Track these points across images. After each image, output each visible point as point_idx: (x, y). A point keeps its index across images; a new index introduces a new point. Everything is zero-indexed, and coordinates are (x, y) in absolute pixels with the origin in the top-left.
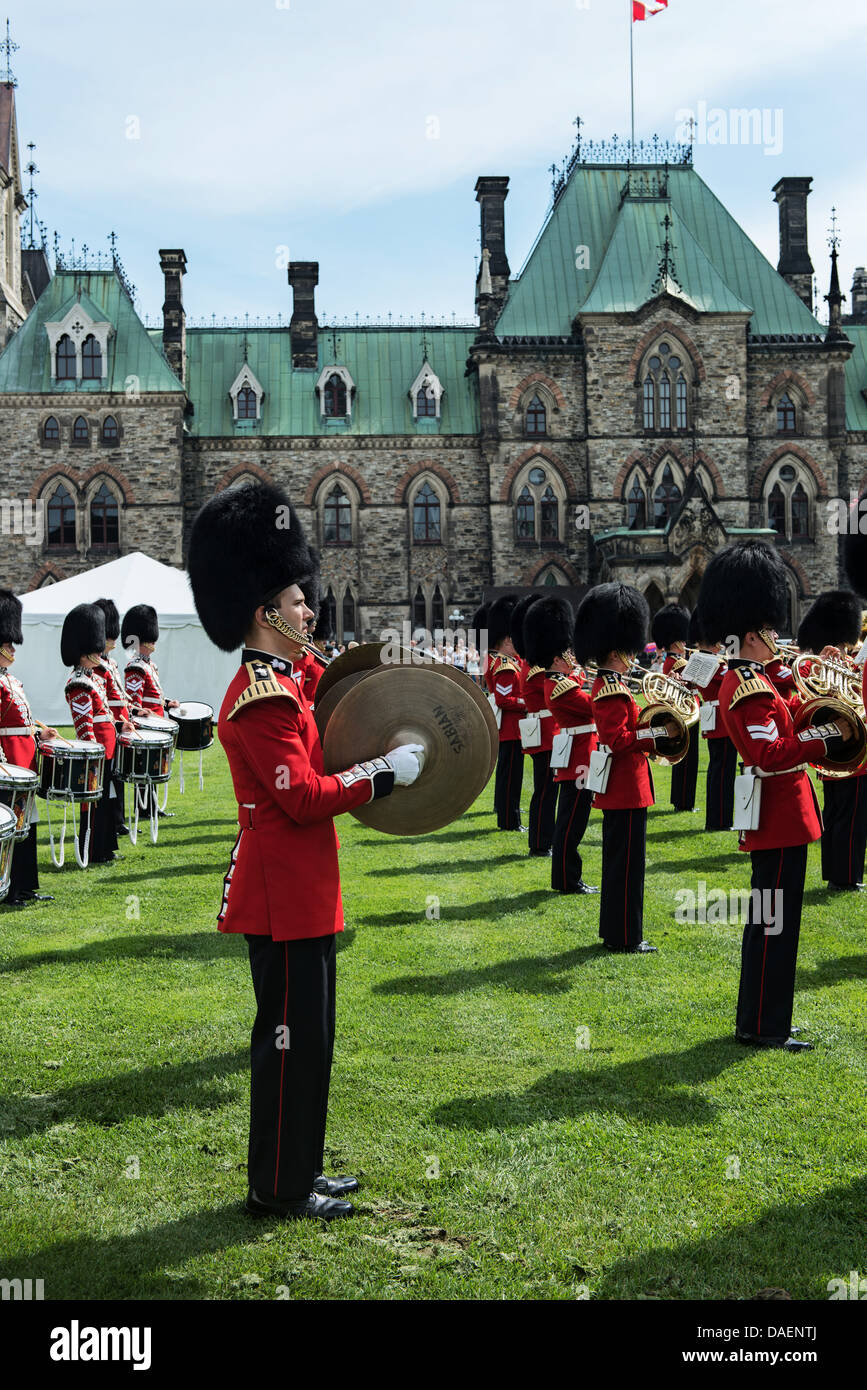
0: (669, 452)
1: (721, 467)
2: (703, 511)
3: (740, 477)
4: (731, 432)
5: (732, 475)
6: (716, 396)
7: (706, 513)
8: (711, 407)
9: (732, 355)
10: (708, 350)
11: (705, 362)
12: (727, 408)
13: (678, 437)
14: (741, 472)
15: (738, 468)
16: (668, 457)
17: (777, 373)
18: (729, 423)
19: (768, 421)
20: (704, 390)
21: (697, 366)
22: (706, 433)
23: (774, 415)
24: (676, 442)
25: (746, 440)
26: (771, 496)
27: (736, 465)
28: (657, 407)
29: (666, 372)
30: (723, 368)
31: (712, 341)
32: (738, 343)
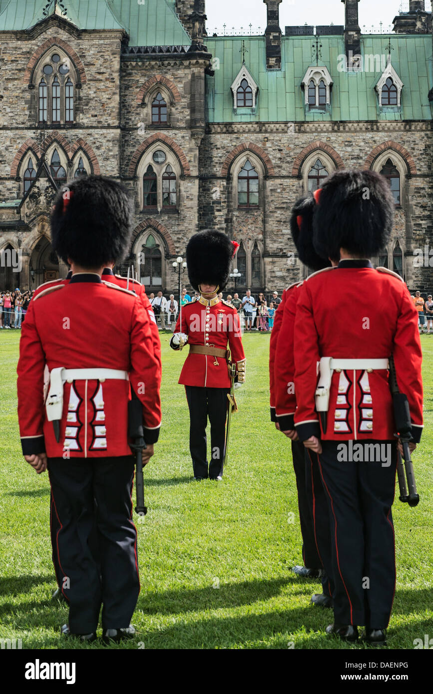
0: (56, 140)
1: (98, 152)
2: (47, 188)
3: (113, 160)
4: (106, 124)
5: (107, 159)
6: (94, 95)
7: (50, 190)
8: (90, 105)
9: (107, 64)
10: (89, 59)
11: (86, 69)
12: (103, 105)
13: (64, 128)
14: (113, 156)
15: (111, 153)
16: (55, 144)
17: (149, 77)
18: (105, 117)
19: (142, 115)
20: (85, 91)
21: (79, 72)
22: (86, 125)
23: (148, 110)
24: (61, 132)
25: (119, 131)
26: (145, 175)
27: (110, 150)
28: (50, 105)
29: (55, 76)
30: (100, 73)
31: (92, 52)
32: (113, 54)
